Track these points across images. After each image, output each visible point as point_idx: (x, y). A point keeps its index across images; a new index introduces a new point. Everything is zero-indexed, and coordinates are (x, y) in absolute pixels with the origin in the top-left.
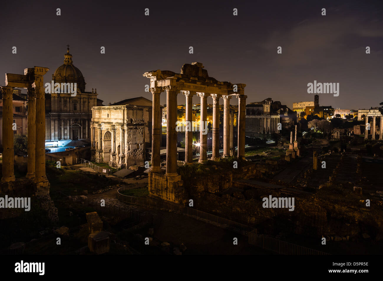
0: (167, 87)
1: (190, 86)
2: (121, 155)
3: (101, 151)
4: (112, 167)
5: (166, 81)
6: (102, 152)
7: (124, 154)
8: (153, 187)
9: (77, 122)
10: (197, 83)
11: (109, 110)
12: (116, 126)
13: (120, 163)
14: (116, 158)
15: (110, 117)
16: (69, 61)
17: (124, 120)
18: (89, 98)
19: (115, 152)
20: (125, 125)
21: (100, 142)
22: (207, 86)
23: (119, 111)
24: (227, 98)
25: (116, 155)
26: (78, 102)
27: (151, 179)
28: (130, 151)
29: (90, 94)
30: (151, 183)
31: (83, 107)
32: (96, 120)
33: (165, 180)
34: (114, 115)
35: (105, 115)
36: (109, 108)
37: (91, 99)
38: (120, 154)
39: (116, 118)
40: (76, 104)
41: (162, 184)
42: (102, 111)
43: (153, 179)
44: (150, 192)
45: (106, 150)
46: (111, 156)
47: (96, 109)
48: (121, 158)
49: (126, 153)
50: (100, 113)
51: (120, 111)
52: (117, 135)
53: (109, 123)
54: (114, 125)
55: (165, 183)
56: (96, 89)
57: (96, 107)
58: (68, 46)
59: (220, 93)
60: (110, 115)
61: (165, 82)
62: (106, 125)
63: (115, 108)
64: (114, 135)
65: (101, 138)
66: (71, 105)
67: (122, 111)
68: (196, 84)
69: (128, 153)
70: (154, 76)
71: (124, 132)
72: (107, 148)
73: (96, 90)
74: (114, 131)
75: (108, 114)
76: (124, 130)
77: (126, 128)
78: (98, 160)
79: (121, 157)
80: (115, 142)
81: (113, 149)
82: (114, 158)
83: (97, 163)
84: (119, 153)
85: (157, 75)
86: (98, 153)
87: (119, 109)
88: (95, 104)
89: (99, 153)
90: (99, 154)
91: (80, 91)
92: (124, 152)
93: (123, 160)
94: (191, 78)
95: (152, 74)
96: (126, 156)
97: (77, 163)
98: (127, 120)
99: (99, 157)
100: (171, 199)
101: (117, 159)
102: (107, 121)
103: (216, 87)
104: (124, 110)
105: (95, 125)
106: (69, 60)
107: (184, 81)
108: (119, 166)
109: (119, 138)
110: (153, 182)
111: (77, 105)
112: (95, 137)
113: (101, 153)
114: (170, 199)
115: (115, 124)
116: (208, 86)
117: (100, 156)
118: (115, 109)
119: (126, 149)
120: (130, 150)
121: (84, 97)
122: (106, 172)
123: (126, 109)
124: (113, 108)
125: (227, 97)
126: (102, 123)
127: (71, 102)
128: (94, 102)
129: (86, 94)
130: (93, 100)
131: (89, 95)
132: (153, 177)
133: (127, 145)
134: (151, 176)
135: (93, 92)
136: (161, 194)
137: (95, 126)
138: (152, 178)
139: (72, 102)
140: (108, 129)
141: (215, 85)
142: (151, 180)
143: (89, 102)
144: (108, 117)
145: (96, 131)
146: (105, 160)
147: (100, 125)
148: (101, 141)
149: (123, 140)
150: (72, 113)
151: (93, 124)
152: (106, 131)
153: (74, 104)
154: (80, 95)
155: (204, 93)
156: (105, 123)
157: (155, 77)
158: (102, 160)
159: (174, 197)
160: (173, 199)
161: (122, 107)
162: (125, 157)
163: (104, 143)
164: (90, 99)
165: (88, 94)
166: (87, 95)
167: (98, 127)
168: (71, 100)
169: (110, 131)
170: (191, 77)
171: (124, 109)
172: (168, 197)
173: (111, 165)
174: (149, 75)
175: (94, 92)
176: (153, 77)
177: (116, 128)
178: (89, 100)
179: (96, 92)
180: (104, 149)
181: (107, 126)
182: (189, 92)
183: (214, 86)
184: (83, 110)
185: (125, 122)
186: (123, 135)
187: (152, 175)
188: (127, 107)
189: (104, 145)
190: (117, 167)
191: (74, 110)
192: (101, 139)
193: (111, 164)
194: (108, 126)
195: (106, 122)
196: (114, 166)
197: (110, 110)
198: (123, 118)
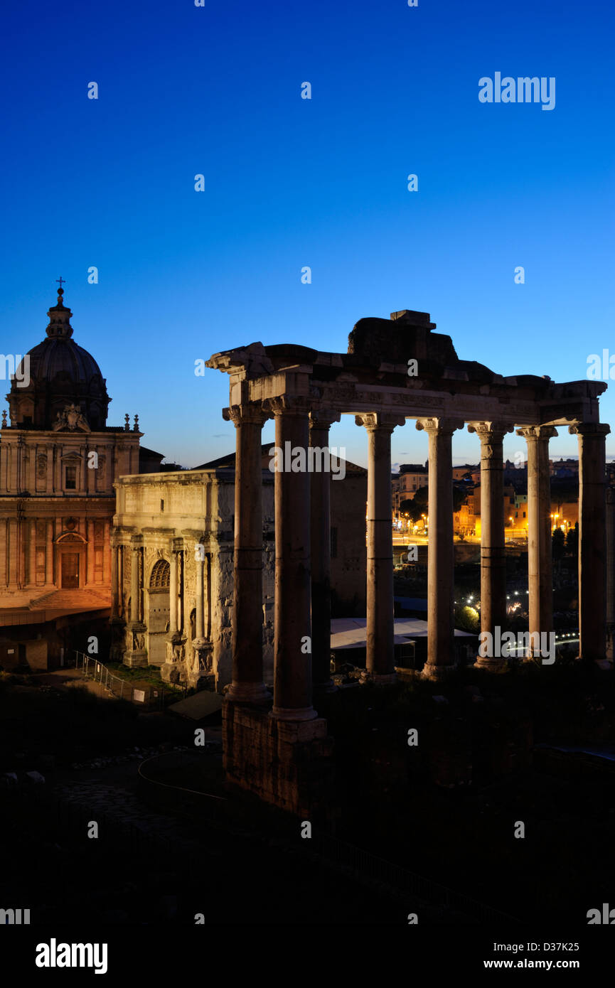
0: (273, 403)
1: (380, 395)
2: (199, 641)
3: (140, 628)
4: (172, 685)
5: (274, 379)
6: (143, 630)
7: (208, 639)
8: (236, 754)
9: (76, 529)
10: (408, 385)
11: (164, 487)
12: (185, 541)
13: (196, 670)
14: (184, 652)
15: (169, 510)
16: (60, 329)
17: (208, 520)
18: (114, 447)
19: (181, 633)
20: (212, 538)
21: (136, 596)
22: (449, 394)
23: (196, 488)
24: (538, 434)
25: (185, 641)
26: (80, 461)
27: (228, 727)
28: (230, 629)
29: (117, 434)
30: (230, 742)
31: (96, 479)
32: (127, 521)
33: (270, 733)
34: (180, 503)
35: (154, 504)
36: (165, 479)
37: (121, 449)
38: (196, 640)
39: (185, 512)
40: (75, 468)
41: (261, 745)
42: (146, 489)
43: (235, 728)
44: (228, 774)
45: (157, 623)
46: (170, 645)
47: (127, 483)
48: (197, 652)
49: (215, 637)
50: (138, 496)
51: (199, 490)
52: (189, 571)
53: (164, 531)
54: (180, 539)
55: (270, 744)
56: (136, 416)
57: (128, 478)
58: (61, 281)
59: (507, 417)
60: (170, 503)
61: (270, 383)
62: (157, 539)
63: (183, 478)
64: (179, 573)
65: (142, 582)
66: (58, 471)
67: (204, 489)
68: (406, 387)
69: (221, 638)
70: (237, 366)
71: (209, 561)
72: (158, 618)
73: (136, 420)
74: (179, 556)
75: (162, 501)
76: (208, 555)
77: (214, 547)
78: (130, 659)
79: (200, 651)
80: (181, 596)
81: (175, 620)
82: (178, 652)
83: (126, 669)
84: (194, 636)
85: (251, 361)
86: (131, 634)
87: (195, 481)
88: (133, 467)
89: (135, 632)
90: (135, 636)
91: (86, 426)
92: (209, 633)
93: (205, 660)
94: (383, 368)
95: (229, 359)
96: (216, 645)
97: (62, 664)
98: (220, 520)
99: (135, 648)
100: (287, 803)
101: (188, 658)
102: (157, 523)
103: (490, 395)
104: (209, 486)
105: (124, 537)
106: (61, 326)
107: (355, 380)
108: (193, 682)
109: (193, 583)
110: (235, 739)
111: (78, 470)
112: (124, 580)
113: (139, 636)
114: (285, 803)
115: (183, 536)
116: (453, 394)
117: (138, 645)
118: (184, 483)
119: (217, 622)
120: (230, 626)
121: (100, 444)
122: (143, 701)
123: (215, 481)
124: (176, 478)
125: (537, 429)
126: (143, 530)
127: (59, 460)
128: (131, 460)
129: (106, 434)
130: (128, 453)
131: (115, 437)
132: (236, 720)
133: (218, 609)
134: (230, 719)
135: (127, 425)
136: (258, 782)
137: (124, 543)
138: (233, 722)
139: (62, 461)
140: (162, 550)
141: (485, 389)
142: (230, 732)
143: (114, 461)
144: (162, 508)
145: (127, 559)
146: (152, 659)
147: (139, 538)
148: (142, 592)
149: (206, 592)
150: (61, 499)
151: (118, 533)
152: (157, 560)
153: (67, 468)
154: (87, 436)
155: (436, 420)
156: (151, 530)
157: (243, 367)
158: (141, 659)
159: (295, 793)
160: (295, 801)
161: (202, 474)
162: (211, 650)
163: (151, 600)
164: (116, 450)
165: (111, 434)
166: (109, 437)
167: (132, 545)
168: (59, 454)
169: (168, 560)
170: (383, 364)
171: (208, 481)
172: (279, 794)
173: (166, 678)
174: (220, 362)
175: (132, 428)
176: (237, 368)
177: (185, 548)
178: (113, 452)
179: (136, 426)
180: (150, 622)
181: (159, 542)
182: (375, 415)
183: (479, 394)
184: (96, 486)
185: (214, 527)
186: (206, 572)
187: (231, 711)
188: (218, 475)
189: (150, 608)
190: (185, 683)
191: (67, 487)
192: (141, 585)
193: (168, 675)
194: (162, 540)
195: (155, 527)
196: (177, 682)
197: (167, 486)
198: (204, 514)
